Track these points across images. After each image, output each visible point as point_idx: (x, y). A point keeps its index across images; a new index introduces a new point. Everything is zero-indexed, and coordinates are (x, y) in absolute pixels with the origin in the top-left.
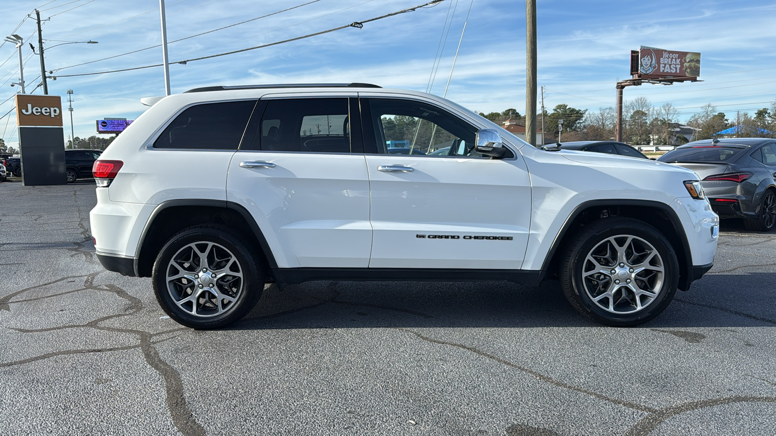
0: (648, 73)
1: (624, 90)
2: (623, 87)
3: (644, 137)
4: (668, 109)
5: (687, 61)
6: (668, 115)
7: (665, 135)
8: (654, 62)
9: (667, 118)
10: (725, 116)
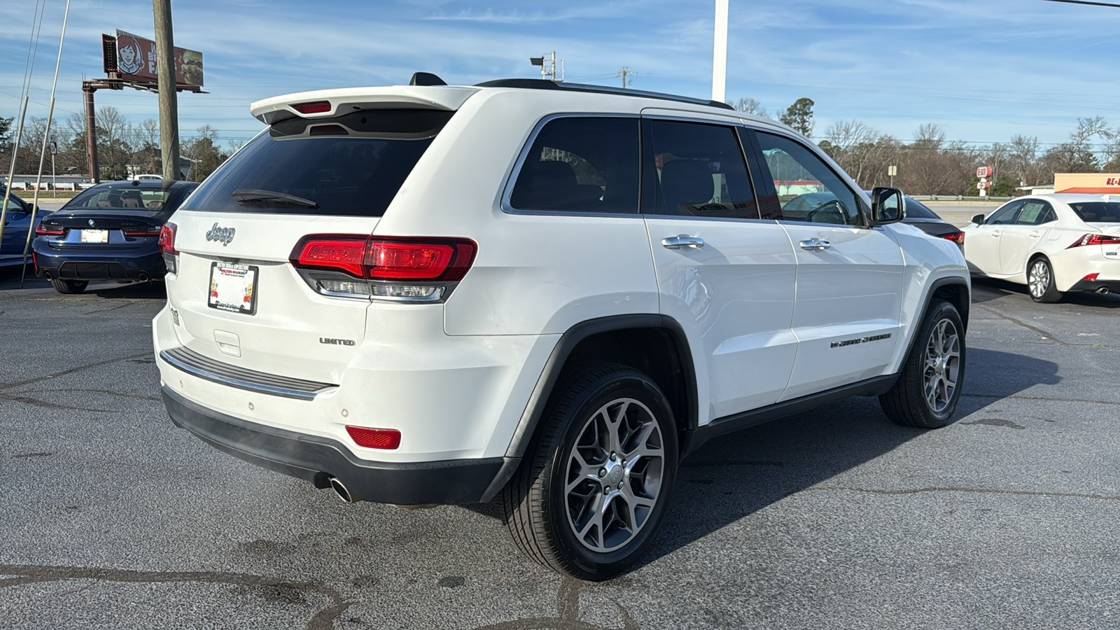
0: (131, 72)
1: (95, 94)
2: (93, 90)
3: (118, 167)
4: (152, 130)
5: (186, 61)
6: (152, 137)
7: (150, 166)
8: (139, 56)
9: (152, 141)
10: (212, 142)
